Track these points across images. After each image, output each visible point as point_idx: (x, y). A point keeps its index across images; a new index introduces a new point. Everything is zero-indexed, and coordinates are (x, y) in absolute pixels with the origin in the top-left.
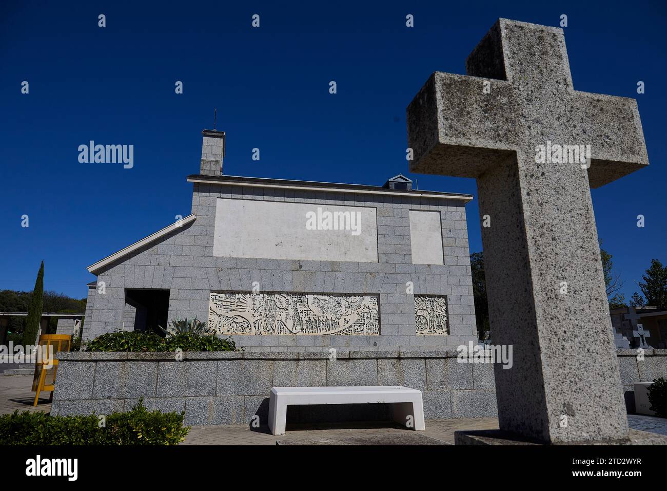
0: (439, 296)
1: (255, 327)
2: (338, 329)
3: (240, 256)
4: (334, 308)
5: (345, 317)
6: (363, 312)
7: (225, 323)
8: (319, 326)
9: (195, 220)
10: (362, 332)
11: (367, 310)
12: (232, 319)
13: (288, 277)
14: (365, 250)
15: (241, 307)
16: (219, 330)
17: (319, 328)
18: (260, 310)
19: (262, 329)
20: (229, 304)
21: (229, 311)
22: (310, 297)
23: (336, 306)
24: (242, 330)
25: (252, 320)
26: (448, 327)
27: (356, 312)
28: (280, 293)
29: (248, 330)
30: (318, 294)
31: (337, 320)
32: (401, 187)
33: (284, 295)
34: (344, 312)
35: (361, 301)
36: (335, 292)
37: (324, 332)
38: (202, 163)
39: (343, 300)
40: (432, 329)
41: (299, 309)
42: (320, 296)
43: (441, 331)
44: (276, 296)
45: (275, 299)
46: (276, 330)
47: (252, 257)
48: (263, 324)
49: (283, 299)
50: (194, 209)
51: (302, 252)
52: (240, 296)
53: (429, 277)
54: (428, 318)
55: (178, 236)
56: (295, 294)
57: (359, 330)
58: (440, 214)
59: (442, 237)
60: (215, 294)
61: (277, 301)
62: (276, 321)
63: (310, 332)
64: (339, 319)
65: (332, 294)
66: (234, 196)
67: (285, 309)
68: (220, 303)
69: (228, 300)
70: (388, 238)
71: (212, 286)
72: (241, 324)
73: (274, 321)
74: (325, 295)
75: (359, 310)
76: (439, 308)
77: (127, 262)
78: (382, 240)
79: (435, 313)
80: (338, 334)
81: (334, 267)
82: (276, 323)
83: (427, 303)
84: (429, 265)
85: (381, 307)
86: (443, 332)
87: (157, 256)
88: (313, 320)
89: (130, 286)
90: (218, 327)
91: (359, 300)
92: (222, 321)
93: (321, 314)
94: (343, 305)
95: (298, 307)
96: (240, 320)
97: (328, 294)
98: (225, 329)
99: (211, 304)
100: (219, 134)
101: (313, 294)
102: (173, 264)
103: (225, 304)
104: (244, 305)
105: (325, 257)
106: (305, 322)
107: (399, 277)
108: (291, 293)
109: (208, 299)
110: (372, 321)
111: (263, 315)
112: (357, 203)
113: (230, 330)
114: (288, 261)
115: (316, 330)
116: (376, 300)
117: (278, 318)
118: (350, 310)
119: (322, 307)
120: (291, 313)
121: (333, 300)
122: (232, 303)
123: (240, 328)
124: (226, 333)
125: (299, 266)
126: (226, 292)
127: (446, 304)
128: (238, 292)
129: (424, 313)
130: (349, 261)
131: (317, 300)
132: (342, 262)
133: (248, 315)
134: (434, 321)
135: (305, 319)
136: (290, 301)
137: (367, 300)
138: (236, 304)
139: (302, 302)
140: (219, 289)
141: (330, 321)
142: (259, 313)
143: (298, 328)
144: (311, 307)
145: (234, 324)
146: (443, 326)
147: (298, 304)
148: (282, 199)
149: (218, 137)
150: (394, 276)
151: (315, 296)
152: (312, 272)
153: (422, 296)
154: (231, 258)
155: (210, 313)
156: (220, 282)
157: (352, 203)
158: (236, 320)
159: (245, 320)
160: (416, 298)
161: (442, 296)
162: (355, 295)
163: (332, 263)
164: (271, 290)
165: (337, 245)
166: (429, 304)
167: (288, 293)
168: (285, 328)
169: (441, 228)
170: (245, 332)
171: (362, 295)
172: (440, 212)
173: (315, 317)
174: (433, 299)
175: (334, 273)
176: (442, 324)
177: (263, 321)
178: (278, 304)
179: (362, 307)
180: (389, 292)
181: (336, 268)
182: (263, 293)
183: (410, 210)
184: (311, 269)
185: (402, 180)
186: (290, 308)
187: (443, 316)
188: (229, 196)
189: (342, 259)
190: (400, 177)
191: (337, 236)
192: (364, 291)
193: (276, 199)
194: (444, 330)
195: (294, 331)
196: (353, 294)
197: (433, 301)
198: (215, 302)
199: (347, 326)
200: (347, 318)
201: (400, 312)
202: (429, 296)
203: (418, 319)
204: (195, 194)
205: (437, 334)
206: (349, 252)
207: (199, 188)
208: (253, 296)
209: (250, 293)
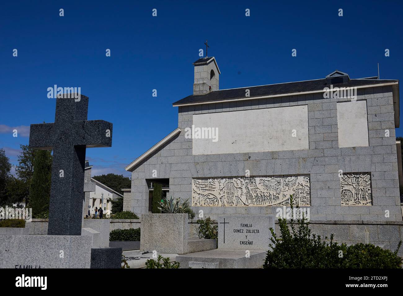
0: (364, 173)
1: (221, 201)
2: (278, 202)
3: (209, 153)
4: (275, 186)
5: (283, 193)
6: (297, 188)
7: (202, 199)
8: (264, 200)
9: (180, 132)
11: (301, 187)
12: (207, 196)
13: (241, 165)
14: (298, 141)
15: (212, 188)
16: (199, 203)
17: (264, 201)
18: (224, 190)
19: (225, 202)
20: (204, 186)
21: (204, 191)
22: (258, 179)
23: (277, 185)
24: (213, 203)
25: (219, 197)
26: (372, 199)
27: (292, 189)
28: (236, 177)
29: (216, 203)
30: (263, 176)
31: (278, 195)
33: (239, 179)
34: (282, 189)
35: (296, 180)
36: (274, 174)
37: (267, 204)
39: (282, 180)
40: (357, 200)
41: (250, 188)
42: (265, 178)
43: (365, 202)
44: (234, 179)
45: (233, 181)
46: (235, 203)
47: (217, 153)
48: (226, 199)
49: (239, 182)
51: (250, 146)
52: (211, 180)
53: (354, 158)
54: (354, 191)
55: (171, 144)
56: (247, 177)
57: (295, 202)
58: (367, 101)
60: (196, 180)
61: (235, 183)
62: (234, 197)
63: (258, 204)
64: (279, 194)
65: (273, 176)
66: (204, 111)
67: (240, 188)
68: (199, 186)
69: (203, 184)
70: (317, 129)
71: (193, 175)
72: (212, 199)
74: (268, 177)
75: (294, 187)
76: (364, 184)
77: (145, 163)
78: (312, 131)
79: (360, 187)
80: (279, 205)
81: (273, 155)
82: (234, 198)
83: (352, 179)
84: (354, 148)
85: (311, 184)
86: (367, 203)
87: (161, 158)
88: (259, 195)
90: (198, 201)
91: (295, 179)
92: (201, 197)
93: (266, 191)
94: (282, 184)
95: (249, 186)
96: (211, 196)
97: (270, 176)
98: (203, 203)
99: (194, 187)
100: (204, 63)
101: (259, 176)
102: (169, 162)
103: (202, 186)
104: (213, 186)
105: (268, 149)
106: (254, 197)
107: (327, 159)
108: (244, 177)
109: (191, 184)
110: (305, 195)
111: (226, 193)
112: (292, 104)
113: (206, 203)
114: (240, 154)
115: (262, 203)
116: (308, 178)
117: (236, 195)
118: (287, 188)
119: (267, 186)
120: (245, 191)
121: (275, 181)
122: (206, 186)
123: (212, 202)
124: (204, 205)
125: (248, 157)
126: (202, 179)
127: (370, 179)
128: (209, 178)
129: (350, 188)
130: (286, 150)
131: (263, 181)
132: (280, 151)
133: (216, 193)
134: (358, 194)
135: (254, 195)
136: (244, 182)
137: (301, 179)
139: (252, 183)
140: (197, 177)
141: (272, 196)
142: (223, 191)
143: (249, 201)
144: (259, 186)
145: (208, 200)
146: (367, 197)
147: (249, 184)
148: (235, 109)
149: (203, 65)
150: (322, 159)
151: (261, 178)
152: (258, 161)
153: (348, 173)
154: (203, 155)
155: (193, 193)
156: (198, 172)
158: (209, 197)
159: (214, 197)
160: (342, 176)
161: (367, 172)
162: (291, 176)
163: (273, 153)
164: (230, 175)
165: (277, 138)
166: (354, 180)
167: (242, 177)
168: (240, 201)
169: (367, 114)
170: (215, 205)
171: (297, 176)
173: (261, 193)
174: (358, 176)
175: (274, 160)
176: (366, 196)
177: (226, 197)
178: (236, 185)
179: (297, 184)
180: (318, 172)
181: (275, 156)
182: (225, 177)
183: (337, 102)
184: (257, 159)
185: (339, 75)
186: (244, 187)
187: (367, 190)
188: (200, 112)
189: (280, 149)
190: (337, 73)
191: (276, 132)
192: (297, 173)
193: (231, 109)
194: (368, 202)
195: (247, 204)
196: (290, 175)
197: (358, 178)
198: (196, 185)
199: (285, 199)
200: (285, 193)
201: (327, 187)
202: (354, 173)
203: (344, 193)
204: (180, 114)
205: (362, 205)
206: (285, 144)
207: (182, 110)
208: (219, 180)
209: (217, 178)
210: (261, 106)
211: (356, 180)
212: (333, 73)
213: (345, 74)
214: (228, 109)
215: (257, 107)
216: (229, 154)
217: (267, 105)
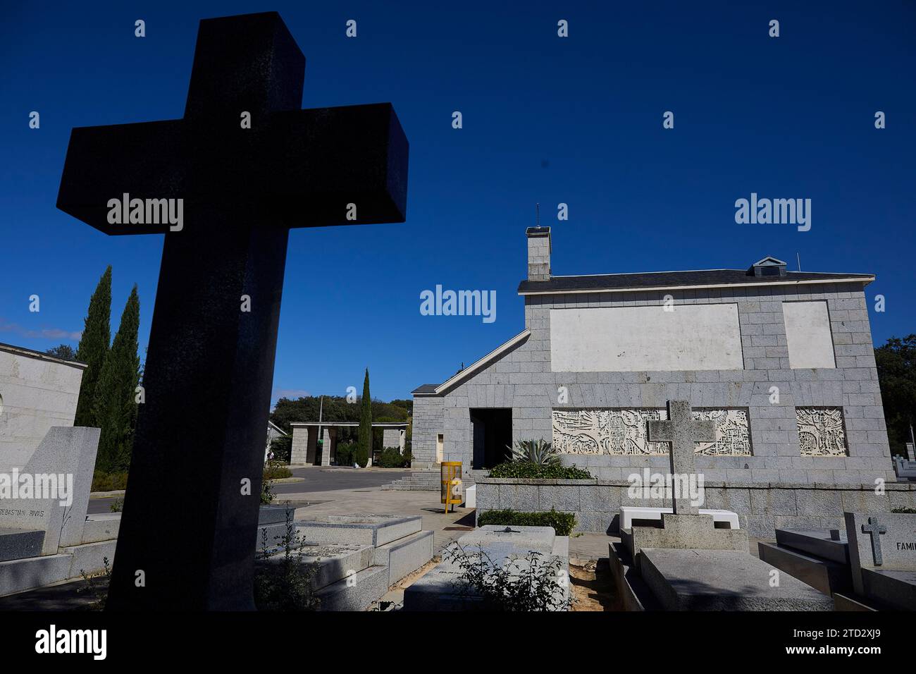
0: (831, 408)
1: (602, 446)
2: (698, 448)
3: (580, 370)
6: (728, 428)
7: (570, 442)
9: (530, 334)
10: (729, 451)
11: (734, 427)
12: (577, 437)
13: (635, 391)
14: (725, 355)
15: (586, 425)
16: (564, 449)
18: (606, 428)
19: (610, 448)
20: (572, 422)
21: (573, 429)
22: (662, 413)
24: (588, 450)
25: (598, 439)
26: (846, 446)
27: (719, 429)
28: (627, 409)
29: (595, 449)
32: (771, 273)
33: (632, 411)
35: (725, 416)
38: (529, 268)
39: (702, 415)
40: (824, 449)
43: (836, 451)
44: (623, 412)
45: (622, 416)
46: (626, 450)
47: (593, 371)
48: (611, 443)
49: (631, 416)
50: (527, 324)
51: (648, 362)
52: (583, 413)
53: (814, 385)
54: (817, 435)
55: (514, 353)
56: (644, 409)
57: (725, 450)
58: (827, 303)
59: (831, 333)
60: (558, 412)
61: (624, 417)
66: (568, 305)
67: (634, 426)
68: (563, 421)
69: (571, 418)
70: (755, 339)
71: (553, 404)
72: (587, 443)
73: (623, 439)
75: (723, 426)
76: (832, 423)
77: (469, 382)
78: (747, 343)
79: (827, 429)
80: (699, 453)
81: (687, 377)
82: (625, 441)
83: (814, 417)
84: (814, 370)
85: (752, 423)
86: (840, 453)
87: (496, 375)
89: (474, 406)
90: (563, 446)
91: (723, 414)
92: (567, 440)
96: (585, 439)
98: (571, 449)
99: (554, 422)
100: (545, 233)
102: (512, 382)
103: (568, 422)
104: (589, 423)
105: (679, 366)
108: (639, 408)
109: (550, 417)
110: (741, 439)
111: (610, 433)
112: (712, 300)
113: (576, 449)
114: (633, 373)
116: (745, 414)
117: (627, 436)
120: (642, 430)
122: (576, 421)
123: (586, 447)
124: (573, 452)
125: (647, 378)
126: (568, 410)
127: (842, 417)
128: (581, 409)
129: (811, 429)
130: (707, 369)
132: (698, 371)
133: (593, 433)
134: (825, 439)
136: (639, 418)
137: (733, 415)
138: (580, 421)
140: (560, 407)
142: (606, 431)
143: (651, 447)
145: (579, 443)
146: (839, 445)
148: (621, 303)
149: (543, 236)
150: (765, 385)
152: (662, 385)
153: (806, 408)
154: (570, 373)
155: (553, 432)
157: (705, 300)
158: (581, 439)
159: (591, 439)
160: (798, 411)
161: (836, 407)
162: (717, 409)
163: (686, 373)
164: (615, 406)
165: (691, 351)
166: (817, 417)
167: (636, 409)
168: (636, 447)
169: (830, 322)
170: (592, 452)
171: (726, 409)
172: (826, 300)
174: (822, 412)
175: (689, 385)
176: (837, 443)
177: (610, 440)
178: (626, 421)
179: (727, 423)
180: (761, 405)
181: (690, 377)
182: (608, 409)
183: (783, 302)
184: (661, 381)
185: (772, 264)
186: (639, 425)
187: (838, 433)
188: (562, 305)
189: (698, 368)
190: (769, 260)
191: (690, 341)
192: (728, 405)
193: (614, 304)
194: (841, 451)
195: (647, 451)
196: (715, 408)
197: (822, 414)
198: (558, 420)
199: (709, 445)
201: (777, 428)
202: (816, 408)
203: (803, 437)
204: (527, 307)
205: (831, 455)
206: (705, 359)
207: (530, 300)
208: (597, 413)
209: (594, 409)
211: (819, 418)
212: (764, 260)
213: (783, 263)
214: (609, 304)
216: (613, 373)
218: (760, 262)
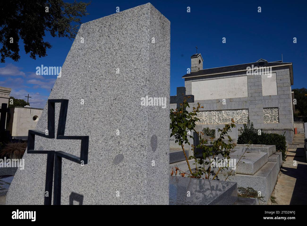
0: (275, 108)
1: (206, 122)
3: (200, 100)
4: (232, 114)
8: (227, 121)
10: (242, 122)
11: (244, 115)
13: (215, 105)
14: (243, 93)
18: (207, 117)
19: (208, 122)
20: (198, 115)
21: (198, 117)
22: (223, 112)
25: (205, 120)
26: (279, 120)
28: (213, 111)
29: (204, 123)
30: (226, 110)
32: (262, 64)
34: (235, 116)
35: (242, 112)
37: (228, 123)
39: (235, 112)
40: (272, 121)
41: (220, 116)
43: (275, 121)
46: (212, 123)
47: (203, 100)
49: (214, 113)
51: (219, 96)
52: (201, 112)
53: (270, 101)
54: (270, 116)
56: (218, 111)
57: (241, 122)
58: (276, 73)
59: (277, 83)
61: (212, 113)
63: (223, 123)
65: (231, 110)
66: (197, 80)
67: (215, 116)
70: (252, 87)
75: (241, 115)
76: (275, 113)
78: (249, 88)
79: (273, 114)
83: (269, 111)
84: (270, 96)
85: (249, 113)
88: (224, 119)
93: (227, 117)
94: (235, 114)
95: (219, 115)
96: (201, 120)
97: (229, 110)
101: (224, 110)
104: (202, 115)
105: (228, 97)
106: (222, 120)
107: (257, 102)
110: (246, 119)
112: (239, 75)
114: (215, 100)
116: (248, 111)
117: (213, 119)
118: (238, 115)
119: (228, 115)
120: (217, 117)
121: (231, 112)
123: (202, 122)
124: (198, 124)
125: (218, 101)
127: (278, 111)
129: (268, 115)
132: (234, 98)
133: (203, 118)
134: (272, 118)
135: (222, 119)
136: (217, 113)
137: (244, 111)
139: (221, 113)
141: (230, 119)
143: (219, 122)
144: (224, 115)
146: (276, 119)
149: (196, 57)
150: (254, 101)
151: (225, 111)
153: (267, 108)
157: (237, 76)
159: (203, 120)
160: (264, 109)
161: (277, 107)
162: (239, 110)
163: (230, 99)
164: (210, 110)
165: (232, 92)
167: (216, 111)
168: (215, 122)
169: (277, 80)
171: (242, 109)
174: (272, 109)
175: (231, 102)
177: (208, 120)
180: (252, 108)
181: (232, 100)
182: (208, 111)
186: (217, 115)
187: (277, 116)
188: (195, 80)
190: (261, 60)
191: (232, 89)
193: (210, 79)
194: (277, 121)
195: (218, 123)
197: (272, 110)
199: (236, 121)
200: (237, 118)
201: (257, 115)
202: (270, 108)
203: (265, 117)
204: (185, 82)
205: (274, 123)
206: (237, 94)
207: (186, 80)
208: (205, 112)
209: (204, 111)
210: (224, 77)
213: (266, 60)
214: (208, 79)
215: (222, 77)
216: (209, 100)
217: (227, 76)
218: (258, 61)
